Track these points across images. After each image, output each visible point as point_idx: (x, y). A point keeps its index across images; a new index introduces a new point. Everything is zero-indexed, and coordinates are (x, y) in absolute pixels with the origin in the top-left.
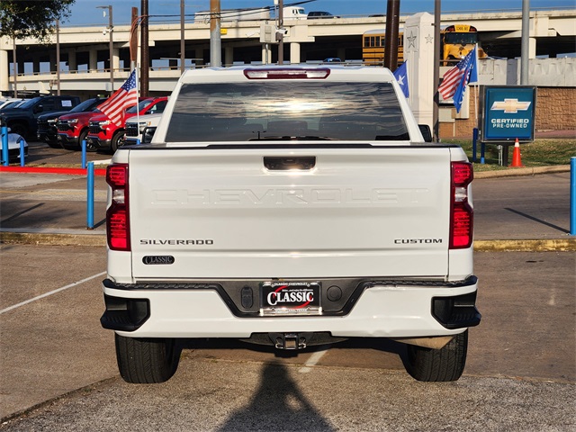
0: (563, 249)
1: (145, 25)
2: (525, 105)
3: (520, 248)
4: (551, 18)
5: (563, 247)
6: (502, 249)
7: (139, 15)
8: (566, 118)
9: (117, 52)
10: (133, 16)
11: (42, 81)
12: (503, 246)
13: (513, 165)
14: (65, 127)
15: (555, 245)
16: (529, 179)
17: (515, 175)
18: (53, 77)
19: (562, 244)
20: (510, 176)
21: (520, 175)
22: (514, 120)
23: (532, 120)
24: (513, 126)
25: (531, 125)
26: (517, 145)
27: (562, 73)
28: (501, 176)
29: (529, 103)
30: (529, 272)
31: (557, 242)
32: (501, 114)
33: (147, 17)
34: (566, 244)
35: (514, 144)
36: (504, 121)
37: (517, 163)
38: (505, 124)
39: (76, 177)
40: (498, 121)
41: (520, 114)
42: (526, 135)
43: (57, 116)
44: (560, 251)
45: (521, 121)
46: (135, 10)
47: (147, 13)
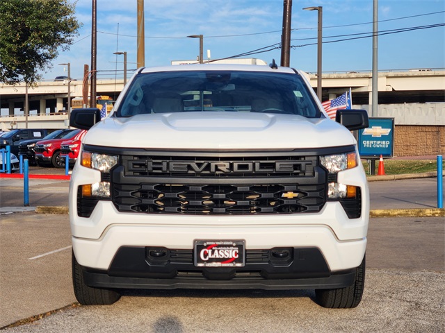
0: (437, 215)
1: (94, 78)
2: (387, 131)
3: (407, 214)
4: (387, 77)
5: (437, 213)
6: (395, 215)
7: (90, 70)
8: (406, 148)
9: (62, 100)
10: (85, 71)
11: (4, 122)
12: (396, 213)
13: (379, 174)
14: (41, 150)
15: (432, 212)
16: (393, 182)
17: (382, 180)
18: (11, 119)
19: (436, 212)
20: (379, 180)
21: (385, 180)
22: (379, 142)
23: (392, 141)
24: (378, 146)
25: (391, 146)
26: (381, 159)
27: (402, 115)
28: (372, 181)
29: (389, 130)
30: (418, 226)
31: (433, 210)
32: (369, 138)
33: (96, 72)
34: (439, 212)
35: (379, 159)
36: (372, 142)
37: (382, 173)
38: (372, 145)
39: (64, 181)
40: (368, 142)
41: (383, 138)
42: (388, 153)
43: (35, 142)
44: (435, 216)
45: (384, 142)
46: (86, 67)
47: (95, 69)
